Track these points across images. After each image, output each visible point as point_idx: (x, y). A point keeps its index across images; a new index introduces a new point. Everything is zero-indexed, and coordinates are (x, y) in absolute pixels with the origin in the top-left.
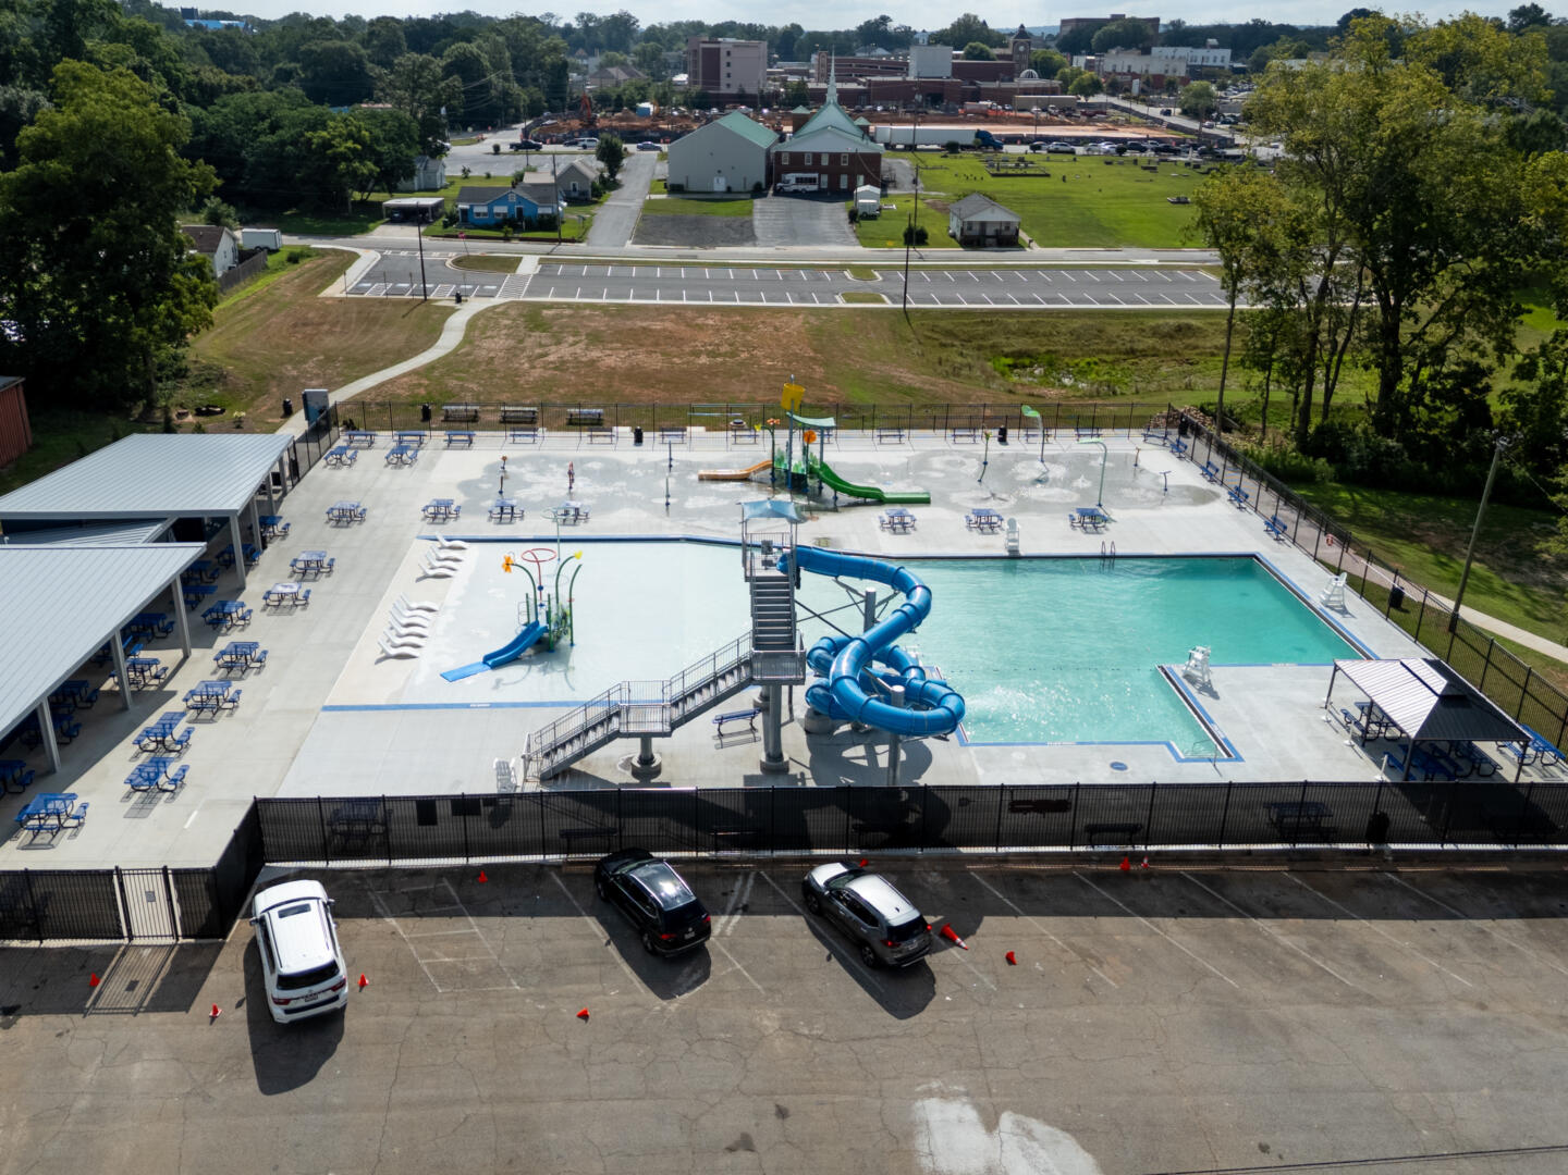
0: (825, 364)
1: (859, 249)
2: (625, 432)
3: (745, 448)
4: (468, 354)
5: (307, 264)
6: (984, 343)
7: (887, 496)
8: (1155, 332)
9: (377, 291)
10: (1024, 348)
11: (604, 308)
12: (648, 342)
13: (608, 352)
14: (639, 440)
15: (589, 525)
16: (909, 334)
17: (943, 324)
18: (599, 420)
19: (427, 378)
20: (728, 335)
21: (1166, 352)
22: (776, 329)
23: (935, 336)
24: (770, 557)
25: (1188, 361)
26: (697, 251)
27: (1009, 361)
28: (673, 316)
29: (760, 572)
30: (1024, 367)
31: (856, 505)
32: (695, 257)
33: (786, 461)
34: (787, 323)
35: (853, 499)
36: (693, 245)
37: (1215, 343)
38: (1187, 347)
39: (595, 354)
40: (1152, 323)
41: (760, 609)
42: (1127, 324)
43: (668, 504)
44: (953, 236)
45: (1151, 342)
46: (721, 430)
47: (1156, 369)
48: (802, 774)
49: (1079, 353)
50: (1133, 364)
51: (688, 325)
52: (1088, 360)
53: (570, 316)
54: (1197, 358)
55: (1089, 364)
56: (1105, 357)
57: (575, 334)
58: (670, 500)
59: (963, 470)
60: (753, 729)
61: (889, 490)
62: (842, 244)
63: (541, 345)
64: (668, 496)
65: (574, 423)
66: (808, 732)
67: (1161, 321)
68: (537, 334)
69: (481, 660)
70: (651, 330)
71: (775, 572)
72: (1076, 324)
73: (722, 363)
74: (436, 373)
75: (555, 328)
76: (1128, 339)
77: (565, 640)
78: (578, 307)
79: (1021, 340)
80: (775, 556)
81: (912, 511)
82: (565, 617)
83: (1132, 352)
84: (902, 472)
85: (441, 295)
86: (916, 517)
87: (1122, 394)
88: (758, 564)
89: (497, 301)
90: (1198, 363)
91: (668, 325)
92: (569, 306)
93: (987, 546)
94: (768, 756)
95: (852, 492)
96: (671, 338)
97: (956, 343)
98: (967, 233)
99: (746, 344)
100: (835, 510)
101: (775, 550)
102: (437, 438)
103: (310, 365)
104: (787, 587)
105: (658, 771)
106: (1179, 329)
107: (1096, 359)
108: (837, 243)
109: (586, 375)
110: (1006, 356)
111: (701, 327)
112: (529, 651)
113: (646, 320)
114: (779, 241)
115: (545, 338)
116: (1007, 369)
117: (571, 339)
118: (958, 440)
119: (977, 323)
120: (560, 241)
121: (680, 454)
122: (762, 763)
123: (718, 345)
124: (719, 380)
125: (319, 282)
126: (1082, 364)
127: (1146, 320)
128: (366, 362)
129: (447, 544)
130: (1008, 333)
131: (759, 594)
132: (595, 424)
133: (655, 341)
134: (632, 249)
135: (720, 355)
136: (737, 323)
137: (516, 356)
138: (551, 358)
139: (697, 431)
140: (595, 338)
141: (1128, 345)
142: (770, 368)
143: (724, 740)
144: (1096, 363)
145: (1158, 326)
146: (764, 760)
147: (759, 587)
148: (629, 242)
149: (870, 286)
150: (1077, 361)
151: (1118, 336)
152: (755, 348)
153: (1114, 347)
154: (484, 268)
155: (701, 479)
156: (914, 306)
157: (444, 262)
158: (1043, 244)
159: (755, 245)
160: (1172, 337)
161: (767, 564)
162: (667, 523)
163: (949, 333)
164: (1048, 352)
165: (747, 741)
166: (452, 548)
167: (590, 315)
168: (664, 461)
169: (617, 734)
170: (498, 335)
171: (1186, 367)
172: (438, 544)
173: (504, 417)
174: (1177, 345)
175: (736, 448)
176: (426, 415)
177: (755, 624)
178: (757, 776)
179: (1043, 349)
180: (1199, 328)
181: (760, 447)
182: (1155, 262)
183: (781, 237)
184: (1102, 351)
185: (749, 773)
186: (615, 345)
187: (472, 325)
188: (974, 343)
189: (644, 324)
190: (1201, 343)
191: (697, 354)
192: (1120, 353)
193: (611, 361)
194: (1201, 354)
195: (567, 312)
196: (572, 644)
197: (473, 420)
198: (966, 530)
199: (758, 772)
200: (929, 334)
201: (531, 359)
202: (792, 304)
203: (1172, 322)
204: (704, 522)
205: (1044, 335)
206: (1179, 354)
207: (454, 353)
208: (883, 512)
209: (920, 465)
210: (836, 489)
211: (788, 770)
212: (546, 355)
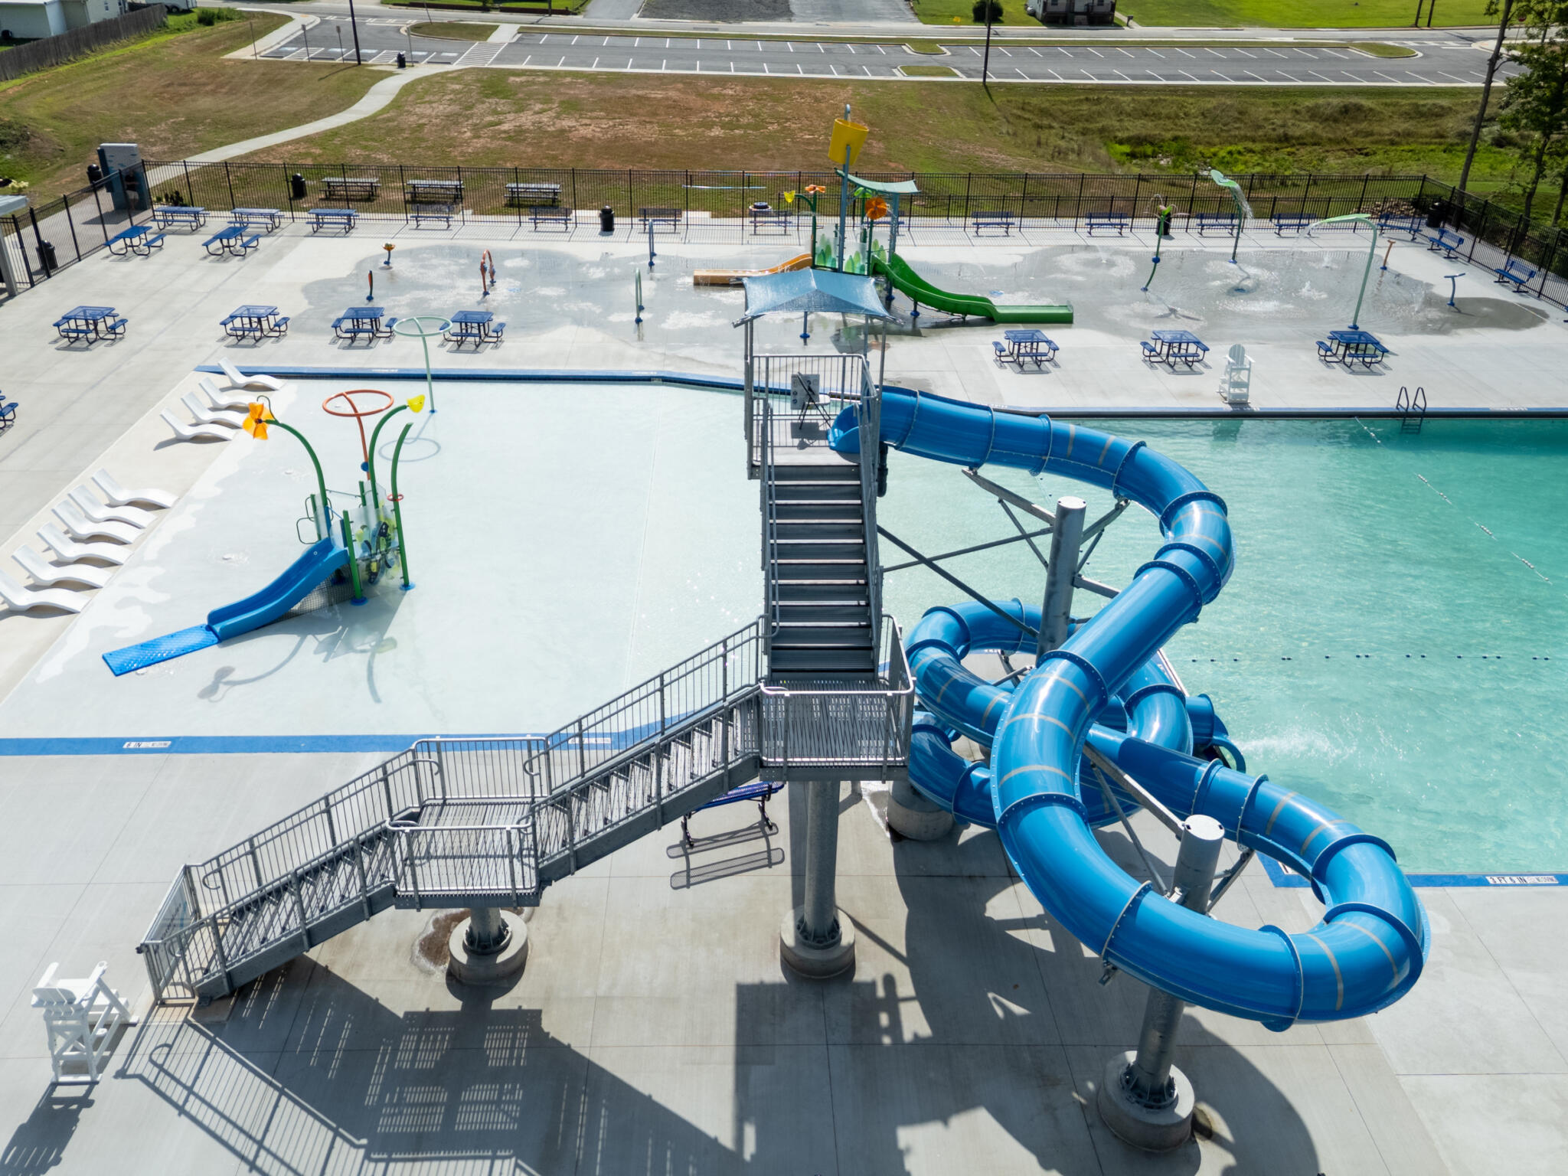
0: (884, 138)
1: (919, 26)
2: (591, 217)
3: (769, 240)
4: (389, 120)
5: (221, 27)
6: (1091, 126)
7: (1000, 311)
8: (1314, 114)
9: (297, 55)
10: (1144, 132)
11: (592, 78)
12: (641, 111)
13: (588, 121)
14: (608, 226)
15: (499, 353)
16: (991, 109)
17: (1034, 101)
18: (554, 200)
19: (322, 146)
20: (751, 105)
21: (1330, 140)
22: (817, 100)
23: (1027, 115)
24: (812, 416)
25: (1360, 151)
26: (719, 24)
27: (1126, 149)
28: (680, 86)
29: (787, 454)
30: (1146, 156)
31: (951, 325)
32: (716, 29)
33: (834, 255)
34: (830, 95)
35: (944, 316)
36: (713, 19)
37: (1394, 127)
38: (1357, 134)
39: (567, 123)
40: (1309, 103)
41: (784, 551)
42: (1275, 104)
43: (638, 321)
44: (1033, 14)
45: (1309, 126)
46: (735, 216)
47: (1322, 160)
48: (889, 981)
49: (1217, 140)
50: (1289, 154)
51: (699, 95)
52: (1230, 148)
53: (545, 83)
54: (1374, 147)
55: (1230, 153)
56: (1250, 145)
57: (547, 100)
58: (642, 316)
59: (1114, 272)
60: (766, 825)
61: (1004, 302)
62: (898, 20)
63: (495, 112)
64: (640, 308)
65: (516, 204)
66: (897, 836)
67: (1321, 101)
68: (493, 100)
69: (205, 622)
70: (648, 99)
71: (823, 455)
72: (1210, 103)
73: (741, 136)
74: (337, 141)
75: (520, 95)
76: (1279, 122)
77: (392, 578)
78: (558, 73)
79: (1139, 123)
80: (825, 414)
81: (1052, 333)
82: (383, 531)
83: (1286, 139)
84: (1015, 278)
85: (381, 59)
86: (1057, 343)
87: (1294, 185)
88: (781, 433)
89: (454, 67)
90: (1375, 153)
91: (672, 94)
92: (546, 73)
93: (1189, 395)
94: (801, 927)
95: (943, 303)
96: (674, 107)
97: (1055, 124)
98: (1051, 9)
99: (778, 118)
100: (916, 333)
101: (823, 399)
102: (299, 221)
103: (161, 130)
104: (856, 493)
105: (515, 971)
106: (1346, 110)
107: (1240, 148)
108: (890, 19)
109: (548, 147)
110: (1121, 143)
111: (717, 98)
112: (314, 601)
113: (643, 88)
114: (820, 17)
115: (502, 105)
116: (1124, 158)
117: (538, 107)
118: (1095, 231)
119: (1081, 101)
120: (550, 12)
121: (668, 246)
122: (786, 952)
123: (737, 116)
124: (736, 155)
125: (229, 43)
126: (1222, 153)
127: (1300, 100)
128: (244, 126)
129: (243, 380)
130: (1120, 113)
131: (783, 511)
132: (547, 207)
133: (652, 110)
134: (637, 21)
135: (738, 127)
136: (765, 93)
137: (456, 123)
138: (505, 127)
139: (698, 216)
140: (571, 106)
141: (1281, 131)
142: (808, 143)
143: (697, 860)
144: (1239, 153)
145: (1317, 106)
146: (790, 940)
147: (782, 493)
148: (635, 16)
149: (936, 61)
150: (1213, 150)
151: (1266, 119)
152: (788, 120)
153: (1261, 133)
154: (448, 34)
155: (699, 283)
156: (995, 80)
157: (398, 29)
158: (1142, 23)
159: (790, 21)
160: (1336, 121)
161: (804, 432)
162: (633, 351)
163: (1044, 112)
164: (1175, 139)
165: (749, 865)
166: (249, 387)
167: (571, 83)
168: (642, 257)
169: (389, 897)
170: (440, 101)
171: (1361, 158)
172: (223, 381)
173: (414, 195)
174: (1345, 130)
175: (755, 239)
176: (299, 190)
177: (772, 592)
178: (772, 988)
179: (1169, 135)
180: (1371, 110)
181: (792, 240)
182: (1291, 40)
183: (823, 13)
184: (1246, 138)
185: (751, 977)
186: (595, 114)
187: (408, 89)
188: (1079, 126)
189: (640, 93)
190: (1376, 128)
191: (710, 126)
192: (1269, 140)
193: (586, 132)
194: (1377, 142)
195: (541, 79)
196: (406, 586)
197: (369, 198)
198: (1145, 367)
199: (774, 974)
200: (1019, 113)
201: (476, 130)
202: (836, 76)
203: (1335, 101)
204: (698, 352)
205: (1168, 117)
206: (1348, 143)
207: (373, 119)
208: (998, 334)
209: (1044, 264)
210: (917, 298)
211: (850, 967)
212: (500, 123)
